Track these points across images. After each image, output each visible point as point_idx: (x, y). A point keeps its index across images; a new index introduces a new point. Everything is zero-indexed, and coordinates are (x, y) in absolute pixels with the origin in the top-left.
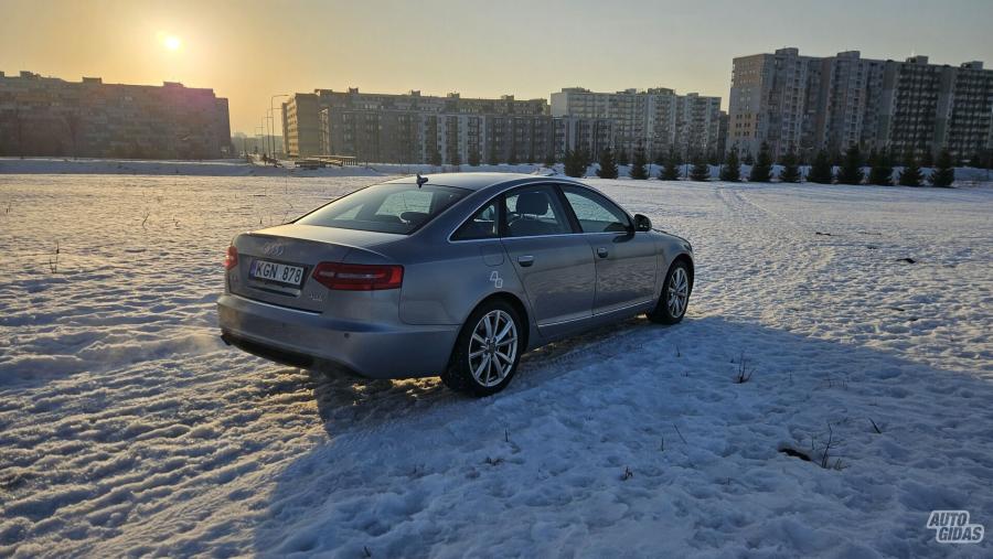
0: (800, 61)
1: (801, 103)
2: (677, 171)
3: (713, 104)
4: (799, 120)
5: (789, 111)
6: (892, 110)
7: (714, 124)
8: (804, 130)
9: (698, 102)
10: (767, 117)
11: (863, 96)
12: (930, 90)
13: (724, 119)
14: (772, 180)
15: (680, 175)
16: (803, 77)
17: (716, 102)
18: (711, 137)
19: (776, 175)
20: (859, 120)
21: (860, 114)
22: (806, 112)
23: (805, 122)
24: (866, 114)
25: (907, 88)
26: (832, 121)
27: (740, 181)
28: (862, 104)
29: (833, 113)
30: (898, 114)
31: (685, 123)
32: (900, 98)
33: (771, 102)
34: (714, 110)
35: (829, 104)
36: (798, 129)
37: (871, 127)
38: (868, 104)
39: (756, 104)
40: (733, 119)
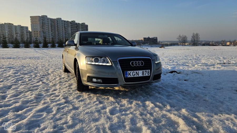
0: (48, 19)
1: (50, 29)
3: (26, 28)
4: (50, 33)
5: (48, 31)
6: (70, 32)
7: (28, 34)
8: (52, 36)
9: (22, 28)
10: (42, 32)
11: (64, 28)
12: (77, 28)
13: (30, 32)
14: (49, 47)
15: (20, 46)
16: (50, 23)
17: (27, 28)
18: (27, 37)
19: (49, 46)
20: (64, 34)
21: (64, 32)
22: (52, 31)
23: (52, 34)
24: (65, 33)
25: (72, 27)
26: (58, 34)
27: (40, 48)
28: (64, 30)
29: (58, 32)
30: (71, 33)
31: (18, 33)
32: (71, 29)
33: (43, 28)
34: (26, 30)
35: (57, 30)
36: (50, 35)
37: (66, 35)
38: (65, 30)
39: (39, 28)
40: (33, 32)
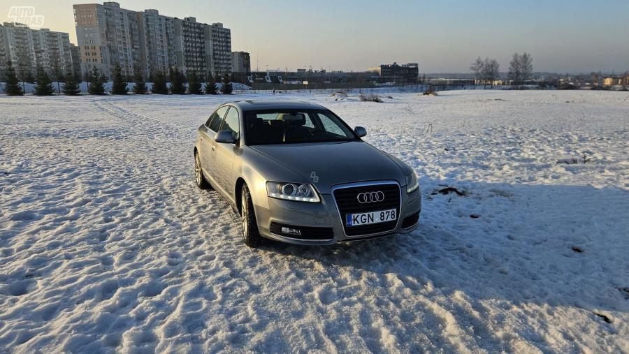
0: (122, 12)
1: (128, 41)
2: (50, 87)
3: (63, 37)
4: (129, 52)
5: (122, 46)
6: (182, 49)
7: (68, 52)
8: (134, 59)
9: (52, 36)
10: (108, 49)
11: (165, 38)
12: (200, 38)
13: (74, 49)
14: (129, 93)
15: (54, 91)
16: (127, 23)
17: (65, 36)
18: (66, 62)
19: (130, 89)
20: (166, 54)
21: (166, 50)
22: (133, 47)
23: (133, 54)
24: (169, 50)
25: (188, 36)
26: (150, 54)
27: (105, 94)
28: (165, 44)
29: (150, 48)
30: (186, 51)
31: (43, 51)
32: (185, 41)
33: (108, 39)
34: (64, 43)
35: (146, 43)
36: (130, 58)
37: (173, 58)
38: (169, 44)
39: (99, 41)
40: (82, 49)
